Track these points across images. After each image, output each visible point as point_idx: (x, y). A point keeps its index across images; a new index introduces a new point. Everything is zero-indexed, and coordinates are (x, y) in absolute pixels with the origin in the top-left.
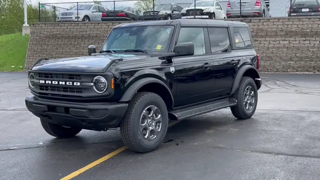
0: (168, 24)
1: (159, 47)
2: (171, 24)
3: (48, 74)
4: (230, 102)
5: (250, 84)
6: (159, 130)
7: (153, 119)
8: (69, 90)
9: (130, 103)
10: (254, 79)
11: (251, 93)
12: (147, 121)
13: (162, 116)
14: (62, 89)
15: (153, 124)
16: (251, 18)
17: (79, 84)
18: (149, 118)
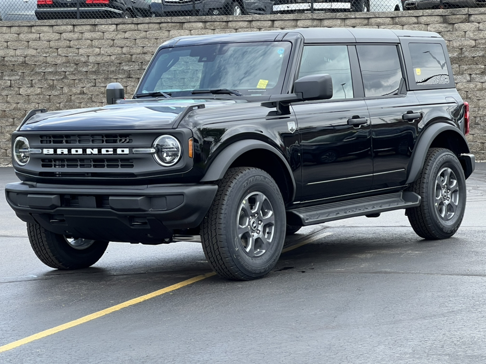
0: (279, 38)
1: (262, 84)
2: (285, 38)
3: (61, 136)
4: (406, 199)
5: (447, 163)
6: (270, 241)
7: (260, 219)
8: (106, 163)
9: (222, 183)
10: (457, 154)
11: (450, 183)
12: (249, 222)
13: (275, 213)
14: (92, 163)
15: (259, 228)
16: (472, 11)
17: (127, 151)
18: (253, 215)
